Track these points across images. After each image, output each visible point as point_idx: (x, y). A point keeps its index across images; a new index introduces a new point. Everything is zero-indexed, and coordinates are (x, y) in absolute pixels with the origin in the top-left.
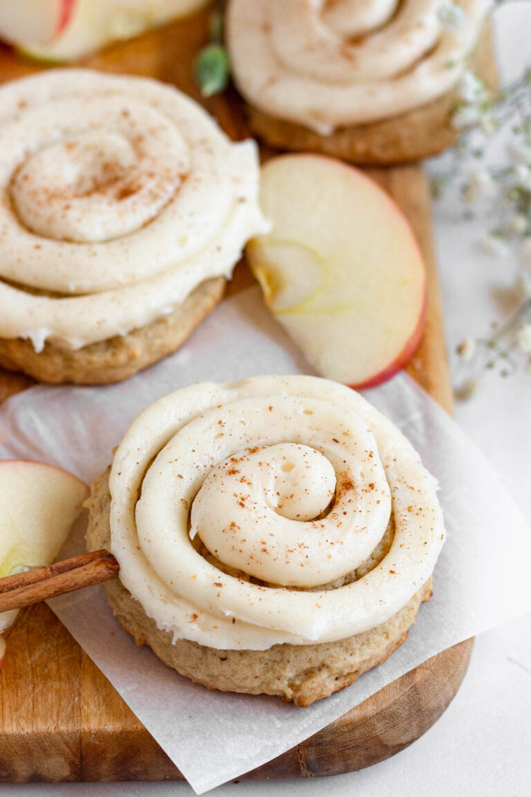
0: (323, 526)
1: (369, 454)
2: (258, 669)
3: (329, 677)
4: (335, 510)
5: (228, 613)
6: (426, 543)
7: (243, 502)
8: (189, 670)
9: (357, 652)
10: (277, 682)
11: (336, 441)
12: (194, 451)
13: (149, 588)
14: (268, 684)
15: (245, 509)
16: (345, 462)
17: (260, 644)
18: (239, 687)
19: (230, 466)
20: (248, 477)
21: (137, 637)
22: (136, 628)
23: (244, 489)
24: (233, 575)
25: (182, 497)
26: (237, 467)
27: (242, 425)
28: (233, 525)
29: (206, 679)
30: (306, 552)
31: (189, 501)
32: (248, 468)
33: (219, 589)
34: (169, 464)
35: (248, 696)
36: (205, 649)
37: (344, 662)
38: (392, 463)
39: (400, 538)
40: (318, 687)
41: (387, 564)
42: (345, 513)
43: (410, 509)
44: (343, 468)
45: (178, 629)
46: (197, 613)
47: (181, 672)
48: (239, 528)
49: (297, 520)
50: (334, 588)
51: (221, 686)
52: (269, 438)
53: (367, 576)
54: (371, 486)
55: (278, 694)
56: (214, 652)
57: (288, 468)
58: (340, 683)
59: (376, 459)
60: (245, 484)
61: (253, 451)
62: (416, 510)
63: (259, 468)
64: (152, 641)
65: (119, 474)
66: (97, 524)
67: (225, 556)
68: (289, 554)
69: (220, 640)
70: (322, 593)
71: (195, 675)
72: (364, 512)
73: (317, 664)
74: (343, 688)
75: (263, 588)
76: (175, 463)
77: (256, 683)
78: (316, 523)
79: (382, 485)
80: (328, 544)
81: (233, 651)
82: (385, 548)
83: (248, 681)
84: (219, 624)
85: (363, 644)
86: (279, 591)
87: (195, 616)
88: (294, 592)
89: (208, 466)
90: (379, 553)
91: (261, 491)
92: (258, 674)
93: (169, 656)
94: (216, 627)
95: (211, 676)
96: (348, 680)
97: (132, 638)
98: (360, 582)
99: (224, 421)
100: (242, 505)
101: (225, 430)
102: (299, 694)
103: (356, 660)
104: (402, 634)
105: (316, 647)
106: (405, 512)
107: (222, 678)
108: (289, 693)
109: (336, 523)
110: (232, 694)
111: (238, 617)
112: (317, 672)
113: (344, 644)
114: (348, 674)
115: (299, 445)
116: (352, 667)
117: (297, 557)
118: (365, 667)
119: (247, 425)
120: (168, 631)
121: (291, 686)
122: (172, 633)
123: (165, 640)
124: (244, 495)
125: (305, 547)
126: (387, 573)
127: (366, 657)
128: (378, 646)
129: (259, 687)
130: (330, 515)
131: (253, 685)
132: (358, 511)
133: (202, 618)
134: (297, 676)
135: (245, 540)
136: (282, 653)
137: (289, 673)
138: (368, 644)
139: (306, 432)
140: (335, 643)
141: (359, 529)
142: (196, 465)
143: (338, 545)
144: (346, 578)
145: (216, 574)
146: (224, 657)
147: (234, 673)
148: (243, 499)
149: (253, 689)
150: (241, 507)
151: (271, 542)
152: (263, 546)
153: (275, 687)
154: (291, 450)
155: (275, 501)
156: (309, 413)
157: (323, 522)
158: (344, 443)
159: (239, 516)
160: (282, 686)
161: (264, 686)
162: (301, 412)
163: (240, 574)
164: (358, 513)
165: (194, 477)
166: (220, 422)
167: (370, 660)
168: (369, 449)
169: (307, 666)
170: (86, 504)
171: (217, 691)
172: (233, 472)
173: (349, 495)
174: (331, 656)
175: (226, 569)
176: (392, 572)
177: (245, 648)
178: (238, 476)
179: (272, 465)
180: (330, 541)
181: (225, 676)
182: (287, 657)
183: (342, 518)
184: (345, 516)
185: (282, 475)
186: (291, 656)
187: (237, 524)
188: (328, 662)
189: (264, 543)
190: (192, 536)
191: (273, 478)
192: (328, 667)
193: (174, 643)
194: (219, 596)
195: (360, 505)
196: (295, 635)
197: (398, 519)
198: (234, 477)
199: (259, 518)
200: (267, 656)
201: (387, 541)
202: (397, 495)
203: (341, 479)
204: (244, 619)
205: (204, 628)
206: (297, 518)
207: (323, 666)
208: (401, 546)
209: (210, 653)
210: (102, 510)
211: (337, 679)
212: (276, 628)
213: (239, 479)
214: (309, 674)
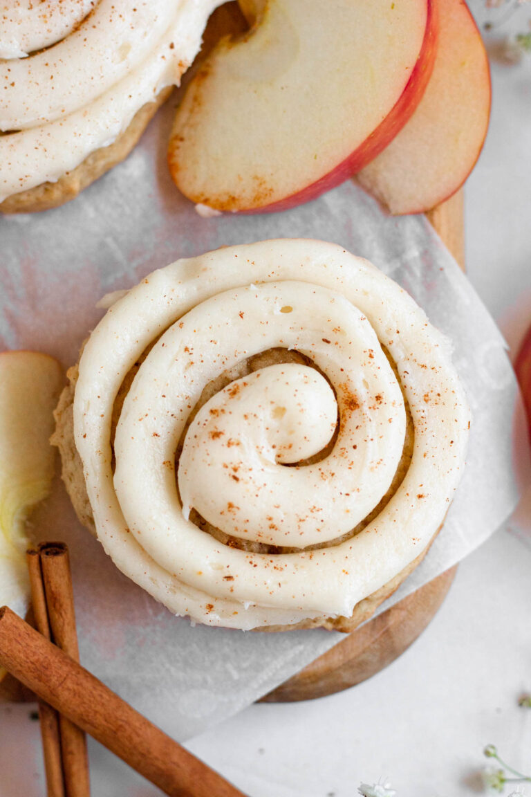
0: (333, 475)
1: (368, 354)
4: (342, 443)
5: (247, 603)
6: (452, 442)
7: (237, 475)
10: (313, 624)
11: (328, 342)
12: (164, 396)
13: (152, 580)
15: (241, 482)
16: (342, 370)
19: (211, 424)
20: (235, 438)
23: (234, 455)
25: (163, 460)
26: (220, 426)
27: (213, 344)
28: (230, 506)
30: (320, 515)
31: (172, 458)
32: (232, 425)
33: (230, 583)
34: (140, 422)
38: (395, 338)
39: (421, 443)
42: (355, 447)
43: (426, 399)
44: (342, 378)
45: (193, 615)
46: (211, 603)
48: (238, 508)
54: (378, 398)
57: (280, 412)
59: (378, 358)
60: (233, 447)
61: (233, 392)
62: (433, 396)
63: (246, 422)
65: (85, 436)
66: (72, 473)
68: (301, 523)
69: (243, 622)
72: (376, 439)
76: (146, 419)
79: (390, 395)
80: (343, 496)
84: (239, 609)
86: (298, 560)
87: (210, 606)
89: (185, 408)
91: (254, 449)
94: (236, 613)
99: (190, 346)
100: (236, 478)
101: (194, 358)
102: (341, 627)
106: (422, 406)
108: (329, 626)
109: (346, 462)
111: (258, 604)
117: (311, 525)
119: (218, 343)
124: (236, 464)
125: (318, 511)
126: (415, 500)
130: (337, 451)
132: (369, 439)
133: (218, 606)
135: (248, 521)
139: (289, 336)
141: (375, 464)
142: (170, 414)
143: (354, 495)
148: (235, 470)
150: (235, 481)
151: (278, 515)
152: (270, 523)
156: (287, 310)
157: (328, 462)
158: (337, 343)
159: (234, 493)
162: (277, 312)
164: (370, 444)
166: (186, 349)
168: (368, 347)
172: (216, 435)
173: (355, 417)
176: (420, 496)
178: (223, 439)
179: (261, 415)
180: (344, 492)
183: (352, 455)
184: (355, 450)
185: (274, 424)
187: (235, 504)
189: (270, 519)
190: (187, 517)
191: (263, 429)
194: (232, 591)
195: (370, 429)
197: (417, 416)
198: (219, 441)
199: (259, 489)
204: (265, 605)
205: (223, 615)
208: (425, 456)
213: (225, 444)
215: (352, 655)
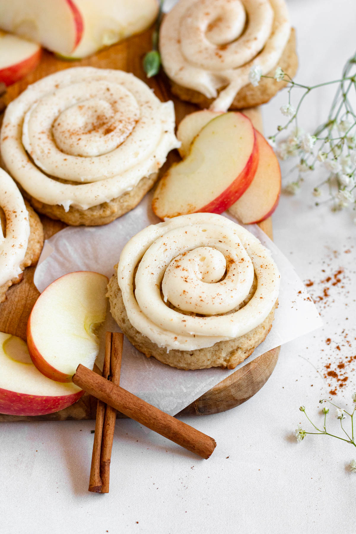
0: (225, 283)
1: (237, 245)
2: (209, 356)
3: (242, 352)
4: (228, 275)
5: (192, 333)
6: (273, 281)
7: (186, 280)
8: (175, 363)
9: (252, 339)
10: (218, 360)
11: (221, 242)
12: (156, 260)
13: (151, 329)
14: (214, 362)
15: (188, 283)
16: (227, 251)
17: (208, 344)
18: (201, 366)
19: (176, 264)
20: (185, 268)
21: (147, 353)
22: (145, 349)
23: (185, 274)
24: (188, 315)
25: (156, 283)
26: (179, 264)
27: (175, 243)
28: (184, 291)
29: (185, 366)
30: (221, 297)
31: (159, 284)
32: (184, 263)
33: (184, 323)
34: (146, 269)
35: (206, 369)
36: (182, 352)
37: (247, 344)
38: (248, 247)
39: (260, 281)
40: (238, 358)
41: (258, 294)
42: (234, 275)
43: (261, 267)
44: (227, 254)
45: (168, 345)
46: (176, 336)
47: (172, 365)
48: (187, 292)
49: (212, 283)
50: (236, 311)
51: (192, 368)
52: (189, 247)
53: (250, 302)
54: (242, 259)
55: (219, 365)
56: (187, 352)
57: (203, 259)
58: (247, 355)
59: (241, 246)
60: (185, 271)
61: (184, 255)
62: (264, 266)
63: (190, 262)
64: (154, 353)
65: (123, 278)
66: (115, 304)
67: (183, 307)
68: (213, 299)
69: (189, 346)
70: (232, 314)
71: (179, 365)
72: (242, 273)
73: (235, 348)
74: (248, 357)
75: (204, 318)
76: (148, 268)
77: (209, 363)
78: (221, 282)
79: (247, 258)
80: (230, 291)
81: (196, 350)
82: (255, 288)
83: (205, 363)
84: (188, 339)
85: (254, 334)
86: (212, 317)
87: (176, 338)
88: (219, 317)
89: (164, 266)
90: (252, 290)
91: (193, 272)
92: (209, 358)
93: (164, 359)
94: (186, 341)
95: (187, 364)
96: (250, 352)
97: (144, 354)
98: (248, 306)
99: (166, 243)
101: (168, 247)
102: (230, 363)
103: (252, 342)
104: (270, 326)
105: (234, 340)
106: (260, 269)
107: (192, 364)
108: (225, 364)
109: (231, 280)
110: (198, 370)
111: (196, 334)
112: (236, 351)
113: (246, 336)
114: (250, 349)
115: (205, 248)
116: (251, 346)
117: (217, 301)
118: (257, 345)
119: (177, 243)
120: (164, 347)
121: (225, 360)
122: (166, 348)
123: (162, 352)
124: (186, 277)
125: (220, 295)
126: (259, 299)
127: (257, 340)
128: (261, 334)
129: (210, 364)
130: (227, 277)
131: (208, 364)
132: (239, 273)
133: (179, 338)
134: (227, 355)
135: (191, 298)
136: (219, 346)
137: (224, 355)
138: (257, 333)
139: (205, 241)
140: (242, 337)
141: (242, 281)
142: (158, 267)
143: (234, 291)
144: (240, 305)
145: (181, 316)
146: (192, 354)
147: (198, 360)
148: (186, 279)
149: (208, 366)
150: (186, 282)
151: (204, 296)
152: (200, 299)
153: (218, 363)
154: (201, 250)
155: (200, 276)
156: (204, 231)
157: (225, 281)
158: (225, 242)
159: (186, 287)
160: (221, 361)
161: (213, 363)
162: (201, 231)
163: (192, 314)
164: (240, 274)
165: (159, 272)
166: (164, 244)
167: (258, 341)
168: (237, 242)
169: (231, 350)
170: (107, 295)
171: (190, 370)
172: (178, 267)
173: (233, 266)
174: (241, 343)
175: (184, 313)
176: (261, 298)
177: (202, 348)
178: (181, 268)
179: (196, 259)
180: (230, 290)
181: (194, 362)
182: (221, 347)
183: (233, 277)
184: (234, 276)
185: (202, 263)
186: (223, 346)
187: (186, 291)
188: (240, 346)
189: (200, 297)
190: (166, 301)
191: (197, 265)
192: (241, 348)
193: (168, 352)
194: (185, 326)
195: (240, 269)
196: (225, 336)
197: (258, 272)
198: (179, 269)
199: (196, 286)
200: (212, 349)
201: (255, 284)
202: (254, 261)
203: (228, 259)
204: (199, 334)
205: (181, 342)
206: (212, 282)
207: (238, 348)
208: (262, 285)
209: (185, 353)
210: (116, 297)
211: (245, 353)
212: (215, 335)
213: (182, 269)
214: (232, 353)
215: (235, 381)
